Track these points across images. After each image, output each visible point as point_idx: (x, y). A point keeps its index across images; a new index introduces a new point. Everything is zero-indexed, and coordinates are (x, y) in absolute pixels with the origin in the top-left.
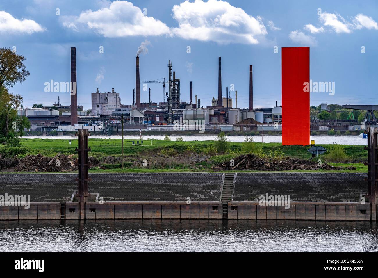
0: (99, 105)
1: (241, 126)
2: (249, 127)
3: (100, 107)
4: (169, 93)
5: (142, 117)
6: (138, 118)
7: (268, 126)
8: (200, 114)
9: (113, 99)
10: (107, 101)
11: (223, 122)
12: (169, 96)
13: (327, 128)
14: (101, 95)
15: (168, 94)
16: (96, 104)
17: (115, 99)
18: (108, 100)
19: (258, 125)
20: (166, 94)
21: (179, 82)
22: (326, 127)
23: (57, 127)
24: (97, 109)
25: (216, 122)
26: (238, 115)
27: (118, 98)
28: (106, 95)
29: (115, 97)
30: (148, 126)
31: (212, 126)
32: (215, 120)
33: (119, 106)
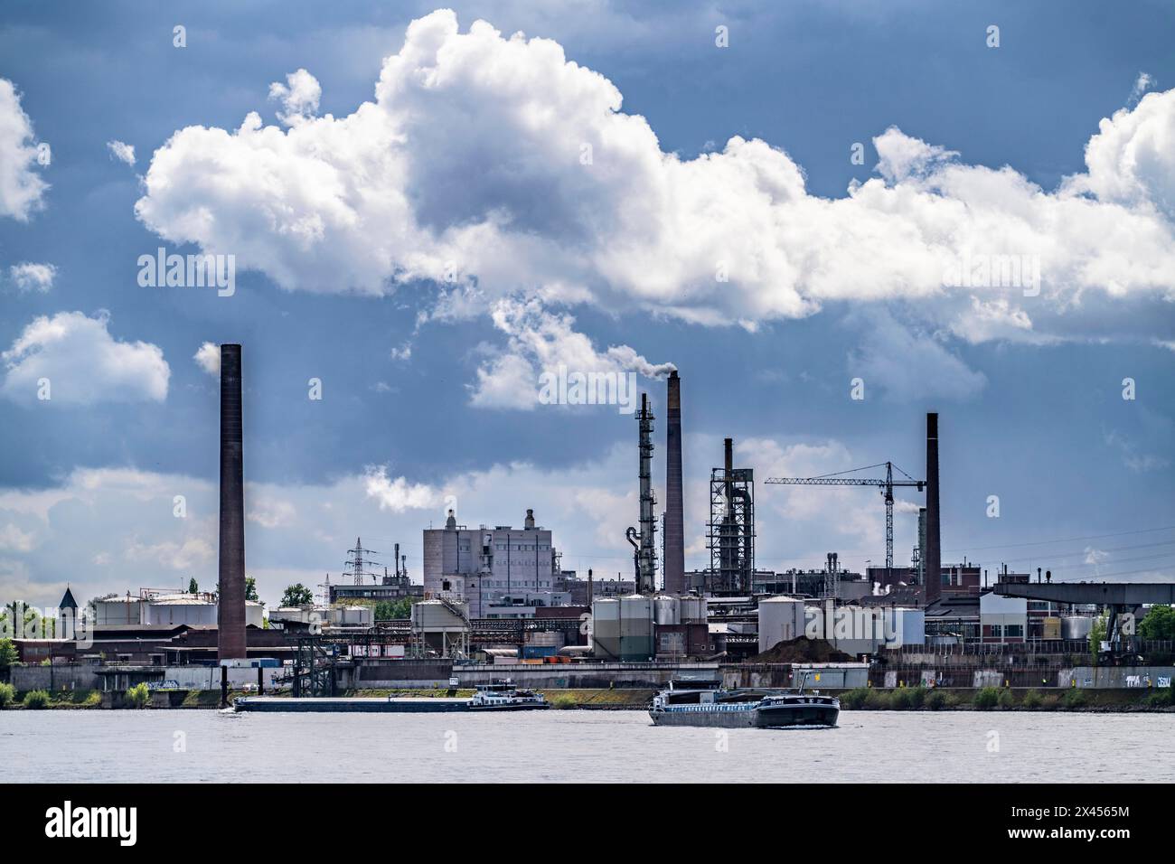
0: (452, 580)
1: (743, 670)
2: (769, 675)
3: (454, 588)
4: (638, 531)
6: (441, 633)
7: (828, 668)
9: (516, 555)
10: (490, 565)
12: (638, 543)
13: (996, 677)
14: (467, 540)
15: (634, 534)
16: (441, 576)
17: (531, 555)
18: (490, 558)
19: (794, 665)
20: (628, 534)
21: (750, 484)
22: (994, 674)
23: (163, 674)
25: (677, 652)
26: (794, 622)
27: (544, 548)
28: (487, 538)
29: (530, 548)
30: (455, 668)
31: (653, 670)
32: (674, 642)
33: (551, 584)
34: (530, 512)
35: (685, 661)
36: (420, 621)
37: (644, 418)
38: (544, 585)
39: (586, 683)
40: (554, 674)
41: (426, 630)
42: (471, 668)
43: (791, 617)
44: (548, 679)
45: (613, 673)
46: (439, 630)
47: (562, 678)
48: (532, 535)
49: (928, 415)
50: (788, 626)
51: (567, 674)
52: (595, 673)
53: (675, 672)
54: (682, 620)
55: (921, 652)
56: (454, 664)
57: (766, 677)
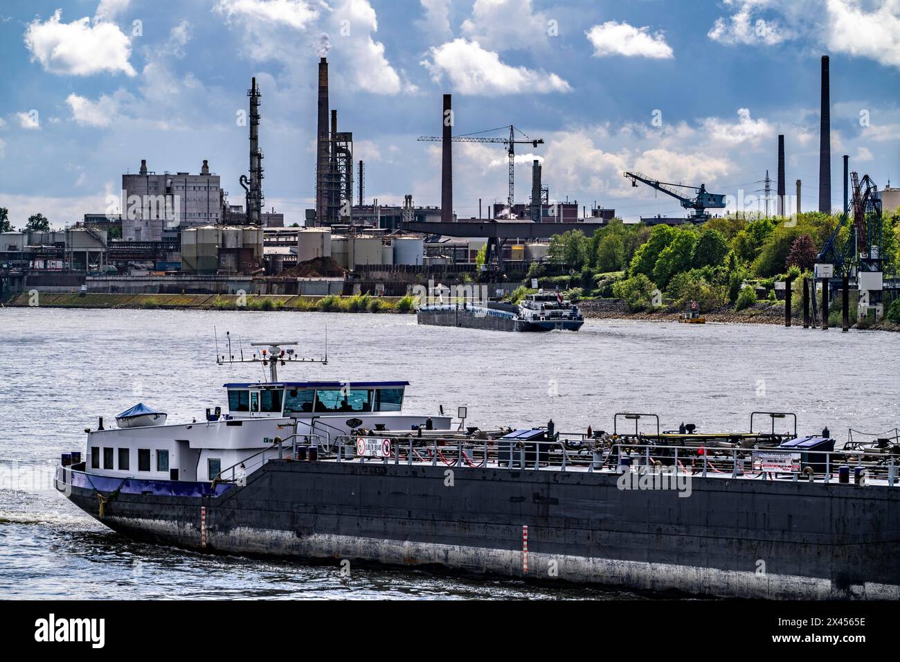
1: (267, 283)
2: (284, 286)
4: (249, 178)
6: (85, 252)
7: (320, 281)
9: (191, 194)
11: (253, 269)
14: (156, 183)
15: (246, 180)
17: (203, 194)
19: (300, 279)
20: (241, 180)
24: (137, 224)
25: (231, 268)
27: (214, 189)
28: (169, 181)
29: (203, 189)
30: (88, 278)
31: (213, 281)
32: (229, 261)
33: (220, 215)
34: (205, 162)
35: (236, 274)
36: (70, 243)
37: (254, 95)
39: (171, 290)
40: (150, 283)
41: (75, 250)
42: (98, 278)
43: (320, 244)
44: (146, 287)
45: (187, 283)
46: (84, 250)
47: (155, 286)
48: (205, 179)
49: (444, 95)
50: (318, 249)
51: (158, 283)
52: (175, 283)
53: (225, 283)
54: (244, 245)
55: (380, 270)
56: (87, 275)
57: (281, 287)
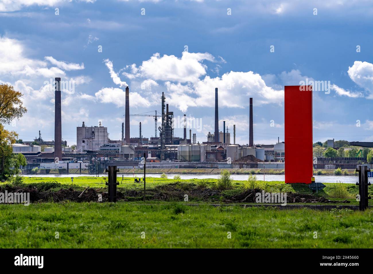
0: (85, 140)
1: (240, 164)
5: (133, 153)
6: (129, 154)
8: (196, 150)
9: (100, 134)
10: (94, 136)
11: (221, 159)
12: (161, 130)
14: (88, 130)
15: (161, 128)
16: (82, 139)
17: (103, 134)
18: (94, 134)
19: (258, 163)
20: (159, 128)
21: (173, 116)
24: (83, 144)
25: (213, 159)
26: (237, 152)
27: (106, 132)
28: (93, 129)
29: (103, 132)
31: (209, 164)
33: (107, 141)
36: (123, 151)
37: (163, 98)
38: (106, 141)
39: (185, 167)
40: (174, 165)
43: (236, 150)
44: (172, 166)
45: (195, 164)
47: (177, 166)
48: (102, 128)
50: (235, 152)
51: (179, 165)
53: (216, 164)
